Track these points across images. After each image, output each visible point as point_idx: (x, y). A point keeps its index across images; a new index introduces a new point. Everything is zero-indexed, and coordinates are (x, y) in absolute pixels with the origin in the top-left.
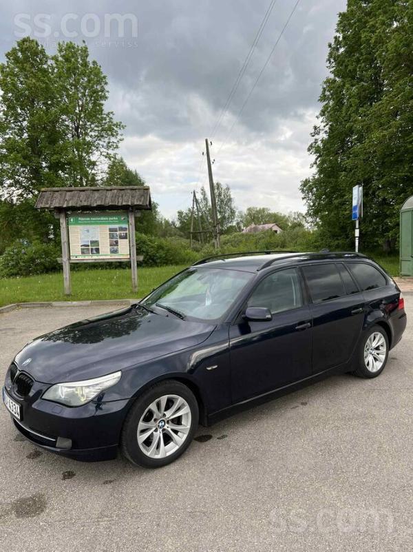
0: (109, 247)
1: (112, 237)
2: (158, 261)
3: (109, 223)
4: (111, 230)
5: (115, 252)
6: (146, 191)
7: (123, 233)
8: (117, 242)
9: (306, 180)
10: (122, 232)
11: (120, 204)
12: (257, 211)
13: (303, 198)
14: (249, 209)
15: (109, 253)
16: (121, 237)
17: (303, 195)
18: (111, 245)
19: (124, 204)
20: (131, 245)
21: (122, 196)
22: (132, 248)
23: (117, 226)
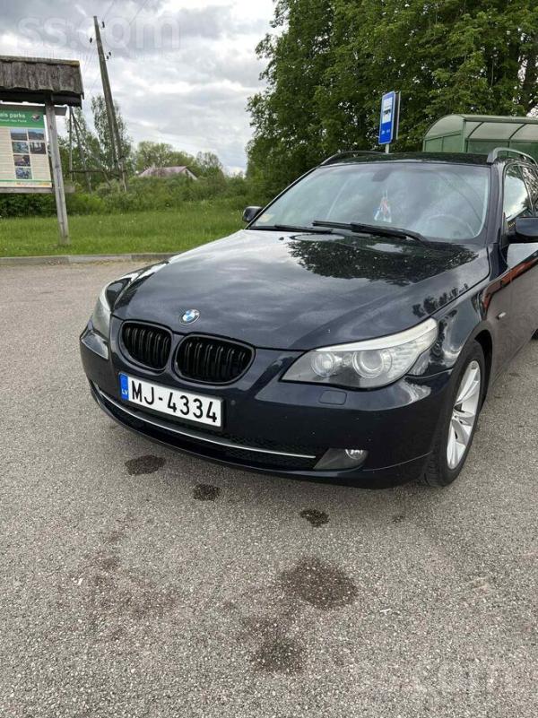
0: (14, 167)
1: (17, 148)
2: (44, 208)
3: (10, 124)
4: (14, 136)
5: (26, 175)
6: (75, 70)
7: (37, 143)
8: (27, 159)
9: (256, 97)
10: (35, 141)
11: (33, 88)
12: (154, 148)
13: (251, 124)
14: (142, 144)
15: (15, 178)
16: (34, 151)
17: (251, 120)
18: (16, 164)
19: (41, 87)
20: (53, 166)
21: (34, 75)
22: (55, 170)
23: (25, 130)
